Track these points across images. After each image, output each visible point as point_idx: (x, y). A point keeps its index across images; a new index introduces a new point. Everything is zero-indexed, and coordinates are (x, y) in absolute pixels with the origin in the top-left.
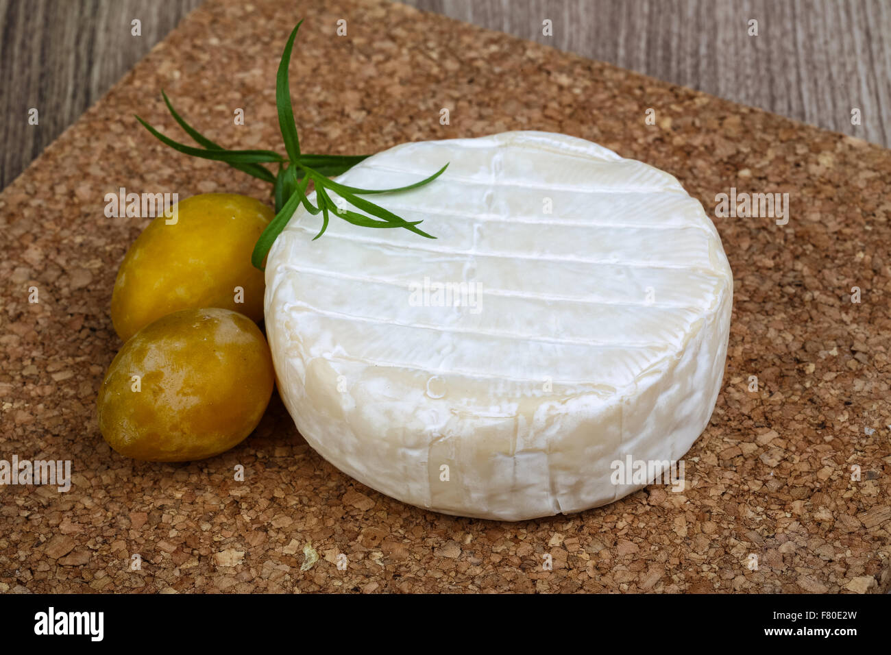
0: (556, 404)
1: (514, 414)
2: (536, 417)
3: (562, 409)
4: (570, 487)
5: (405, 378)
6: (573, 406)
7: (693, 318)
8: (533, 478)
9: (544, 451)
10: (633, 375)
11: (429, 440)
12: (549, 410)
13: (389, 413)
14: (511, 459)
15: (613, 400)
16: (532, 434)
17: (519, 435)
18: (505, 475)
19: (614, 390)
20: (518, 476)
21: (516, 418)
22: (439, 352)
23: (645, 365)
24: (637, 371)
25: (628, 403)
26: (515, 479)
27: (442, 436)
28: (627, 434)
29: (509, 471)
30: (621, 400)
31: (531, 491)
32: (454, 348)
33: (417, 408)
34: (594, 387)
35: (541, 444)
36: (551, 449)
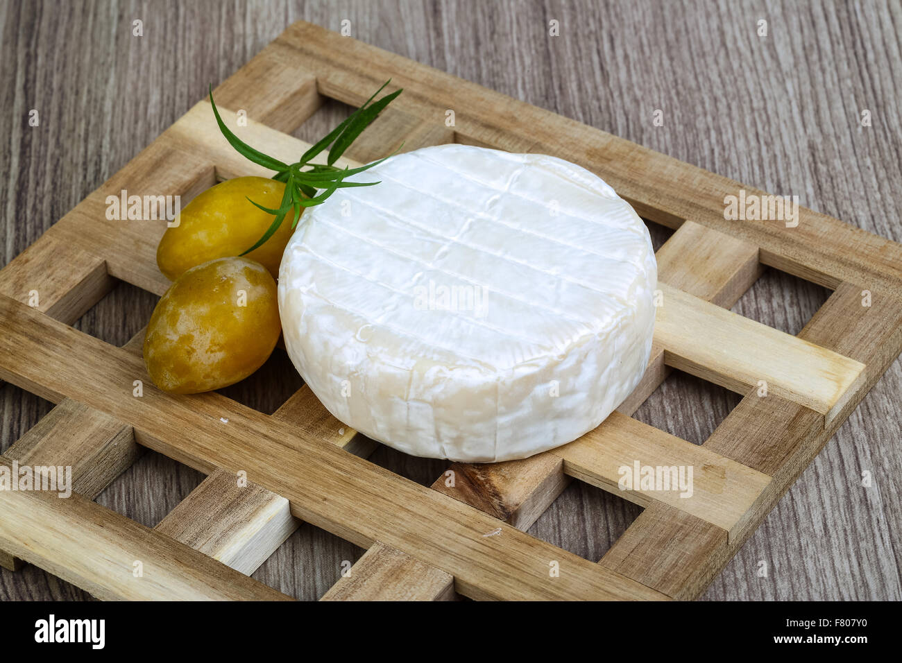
0: (444, 369)
1: (411, 369)
2: (426, 375)
3: (448, 374)
4: (452, 439)
5: (346, 320)
6: (457, 375)
7: (584, 332)
8: (422, 423)
9: (430, 403)
10: (515, 362)
11: (347, 373)
12: (438, 372)
13: (326, 344)
14: (405, 403)
15: (491, 378)
16: (422, 387)
17: (412, 387)
18: (400, 413)
19: (495, 370)
20: (411, 418)
21: (411, 372)
22: (383, 307)
23: (528, 358)
24: (519, 361)
25: (503, 383)
26: (408, 420)
27: (357, 372)
28: (502, 409)
29: (404, 412)
30: (498, 380)
31: (421, 433)
32: (397, 307)
33: (345, 345)
34: (481, 364)
35: (428, 397)
36: (435, 404)
